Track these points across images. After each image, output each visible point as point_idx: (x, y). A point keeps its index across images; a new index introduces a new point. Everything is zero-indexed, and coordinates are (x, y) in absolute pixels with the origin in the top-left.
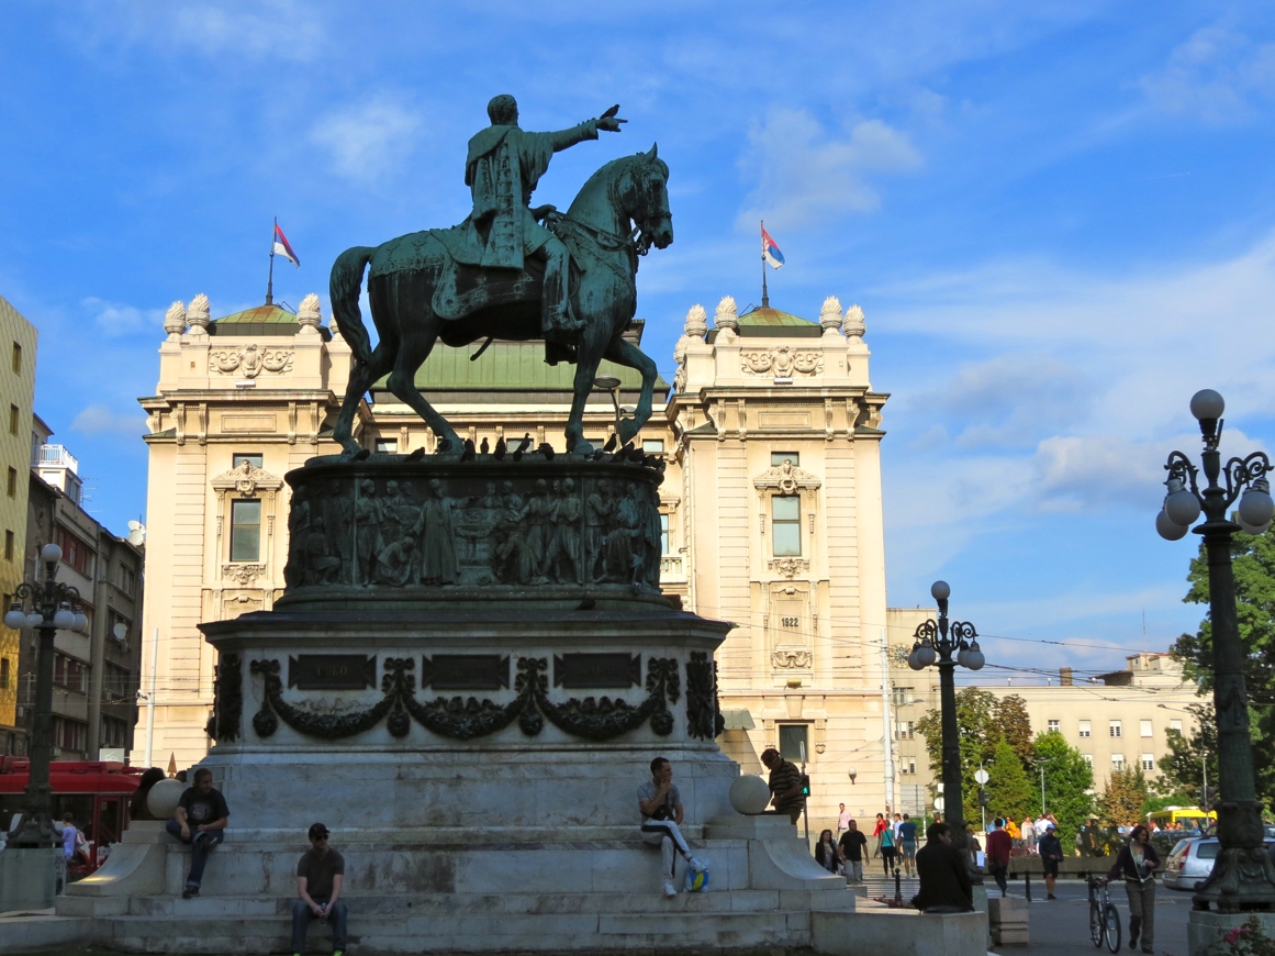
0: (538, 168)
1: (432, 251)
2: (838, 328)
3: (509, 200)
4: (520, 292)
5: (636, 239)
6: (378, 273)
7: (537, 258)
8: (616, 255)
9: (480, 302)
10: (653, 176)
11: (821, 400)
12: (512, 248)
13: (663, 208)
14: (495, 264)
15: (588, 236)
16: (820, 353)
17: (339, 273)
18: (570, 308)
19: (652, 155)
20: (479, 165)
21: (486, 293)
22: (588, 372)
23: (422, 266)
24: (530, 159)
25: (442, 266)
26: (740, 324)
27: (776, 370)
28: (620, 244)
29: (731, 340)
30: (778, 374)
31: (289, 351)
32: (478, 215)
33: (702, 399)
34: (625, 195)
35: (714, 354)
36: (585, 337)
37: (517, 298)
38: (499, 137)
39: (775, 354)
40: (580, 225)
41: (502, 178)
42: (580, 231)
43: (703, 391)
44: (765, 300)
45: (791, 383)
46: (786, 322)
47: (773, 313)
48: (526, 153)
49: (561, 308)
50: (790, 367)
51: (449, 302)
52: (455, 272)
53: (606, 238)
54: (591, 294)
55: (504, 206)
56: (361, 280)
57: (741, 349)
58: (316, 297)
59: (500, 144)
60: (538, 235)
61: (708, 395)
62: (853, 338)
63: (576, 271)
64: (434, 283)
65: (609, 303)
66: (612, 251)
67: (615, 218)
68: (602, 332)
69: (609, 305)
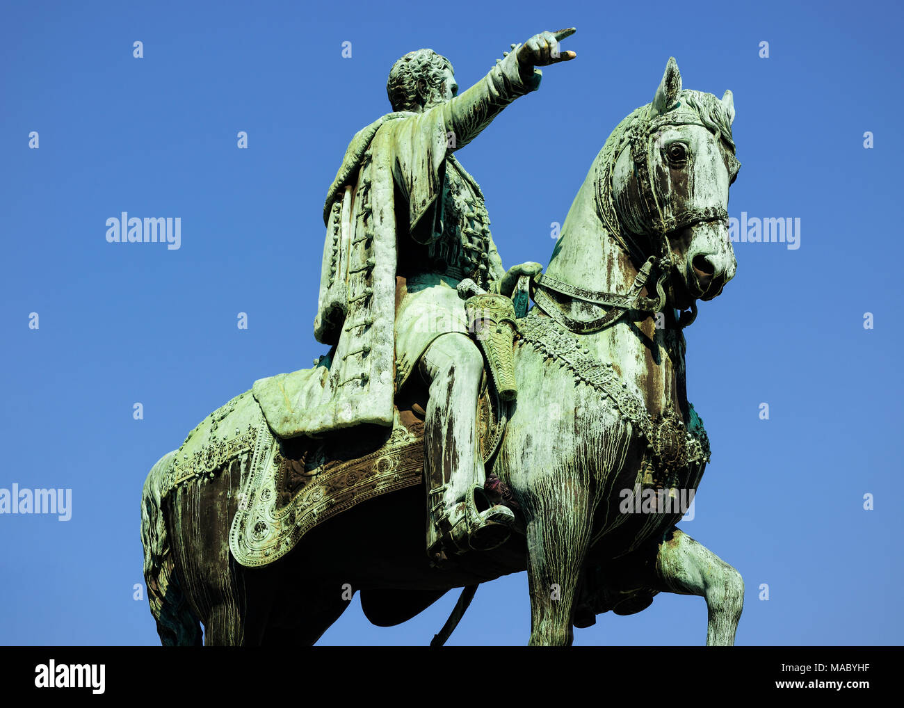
1: (235, 427)
3: (370, 275)
8: (602, 339)
9: (312, 515)
12: (364, 377)
14: (329, 423)
15: (554, 311)
21: (323, 491)
23: (216, 462)
24: (406, 173)
25: (251, 453)
28: (613, 311)
34: (622, 197)
38: (362, 146)
41: (360, 229)
42: (545, 303)
48: (398, 162)
51: (259, 528)
52: (276, 461)
53: (584, 306)
54: (528, 440)
59: (363, 159)
64: (237, 496)
65: (564, 454)
66: (594, 332)
67: (610, 255)
68: (555, 527)
69: (564, 458)
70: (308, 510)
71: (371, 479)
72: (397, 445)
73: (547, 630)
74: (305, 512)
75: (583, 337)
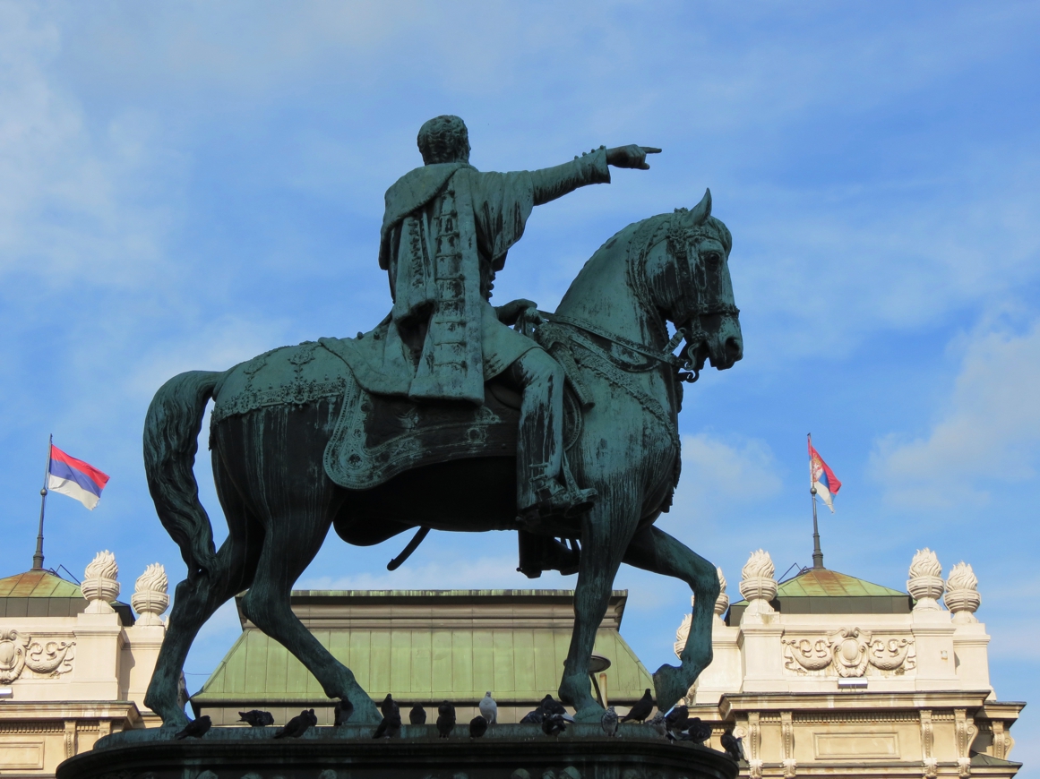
0: (507, 233)
1: (323, 372)
2: (937, 598)
3: (458, 285)
4: (478, 442)
5: (677, 352)
6: (228, 413)
7: (508, 382)
8: (644, 379)
9: (407, 459)
10: (706, 245)
11: (914, 713)
12: (464, 365)
13: (724, 299)
14: (435, 393)
15: (594, 348)
16: (909, 638)
17: (161, 416)
18: (566, 469)
19: (703, 210)
20: (406, 229)
21: (418, 442)
22: (598, 581)
23: (305, 397)
24: (493, 215)
25: (341, 398)
26: (780, 593)
27: (840, 666)
28: (651, 360)
29: (767, 619)
30: (844, 671)
31: (68, 641)
32: (405, 311)
33: (722, 714)
34: (659, 278)
35: (740, 642)
36: (593, 519)
37: (474, 451)
38: (440, 181)
39: (838, 640)
40: (580, 330)
41: (446, 247)
42: (580, 339)
43: (725, 699)
44: (818, 557)
45: (865, 686)
46: (853, 590)
47: (831, 577)
48: (485, 205)
49: (551, 469)
50: (862, 660)
51: (354, 459)
52: (364, 408)
53: (625, 351)
54: (603, 444)
55: (448, 295)
56: (197, 428)
57: (784, 633)
58: (112, 557)
59: (442, 191)
60: (507, 345)
61: (733, 706)
62: (961, 614)
63: (576, 405)
64: (327, 428)
65: (634, 460)
66: (638, 372)
67: (641, 318)
68: (623, 511)
69: (634, 463)
70: (404, 455)
71: (463, 443)
72: (485, 421)
73: (601, 584)
74: (401, 456)
75: (629, 375)
